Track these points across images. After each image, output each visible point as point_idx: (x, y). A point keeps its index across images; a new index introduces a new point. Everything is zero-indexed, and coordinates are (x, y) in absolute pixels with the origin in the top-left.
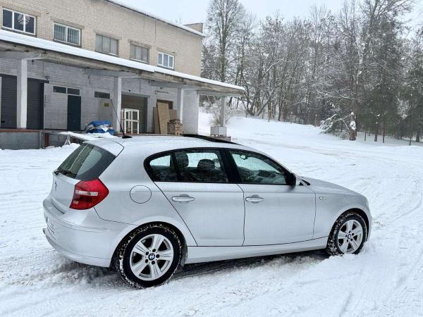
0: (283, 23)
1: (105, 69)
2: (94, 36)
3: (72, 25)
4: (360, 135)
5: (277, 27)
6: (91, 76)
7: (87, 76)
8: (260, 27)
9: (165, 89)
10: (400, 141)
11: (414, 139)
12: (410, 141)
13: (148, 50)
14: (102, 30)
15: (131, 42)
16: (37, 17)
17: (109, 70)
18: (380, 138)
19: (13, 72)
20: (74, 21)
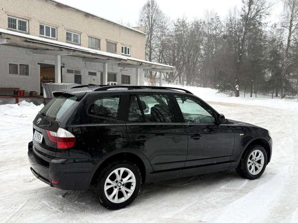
0: (187, 22)
1: (97, 58)
2: (87, 38)
3: (76, 31)
4: (241, 94)
5: (183, 24)
6: (87, 63)
7: (84, 62)
8: (173, 24)
9: (126, 68)
10: (266, 96)
11: (274, 95)
12: (273, 96)
13: (116, 44)
14: (91, 34)
15: (106, 40)
16: (57, 28)
17: (99, 59)
18: (254, 95)
19: (53, 63)
20: (77, 30)
